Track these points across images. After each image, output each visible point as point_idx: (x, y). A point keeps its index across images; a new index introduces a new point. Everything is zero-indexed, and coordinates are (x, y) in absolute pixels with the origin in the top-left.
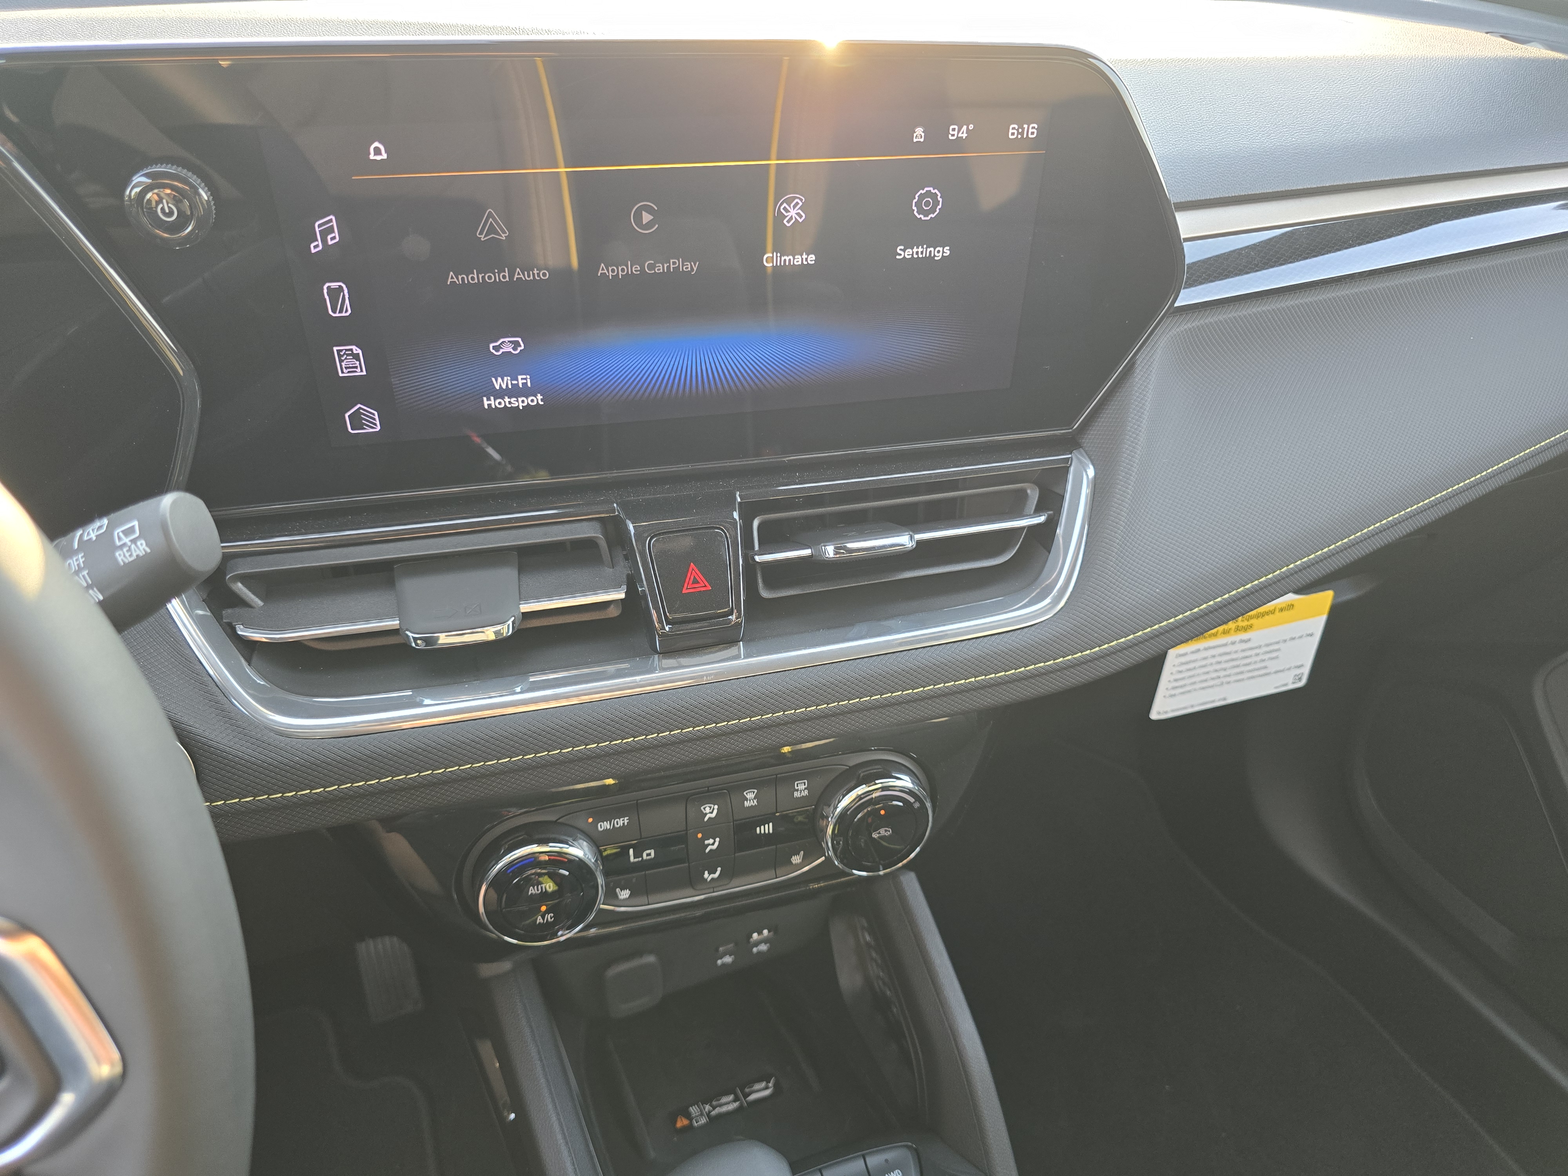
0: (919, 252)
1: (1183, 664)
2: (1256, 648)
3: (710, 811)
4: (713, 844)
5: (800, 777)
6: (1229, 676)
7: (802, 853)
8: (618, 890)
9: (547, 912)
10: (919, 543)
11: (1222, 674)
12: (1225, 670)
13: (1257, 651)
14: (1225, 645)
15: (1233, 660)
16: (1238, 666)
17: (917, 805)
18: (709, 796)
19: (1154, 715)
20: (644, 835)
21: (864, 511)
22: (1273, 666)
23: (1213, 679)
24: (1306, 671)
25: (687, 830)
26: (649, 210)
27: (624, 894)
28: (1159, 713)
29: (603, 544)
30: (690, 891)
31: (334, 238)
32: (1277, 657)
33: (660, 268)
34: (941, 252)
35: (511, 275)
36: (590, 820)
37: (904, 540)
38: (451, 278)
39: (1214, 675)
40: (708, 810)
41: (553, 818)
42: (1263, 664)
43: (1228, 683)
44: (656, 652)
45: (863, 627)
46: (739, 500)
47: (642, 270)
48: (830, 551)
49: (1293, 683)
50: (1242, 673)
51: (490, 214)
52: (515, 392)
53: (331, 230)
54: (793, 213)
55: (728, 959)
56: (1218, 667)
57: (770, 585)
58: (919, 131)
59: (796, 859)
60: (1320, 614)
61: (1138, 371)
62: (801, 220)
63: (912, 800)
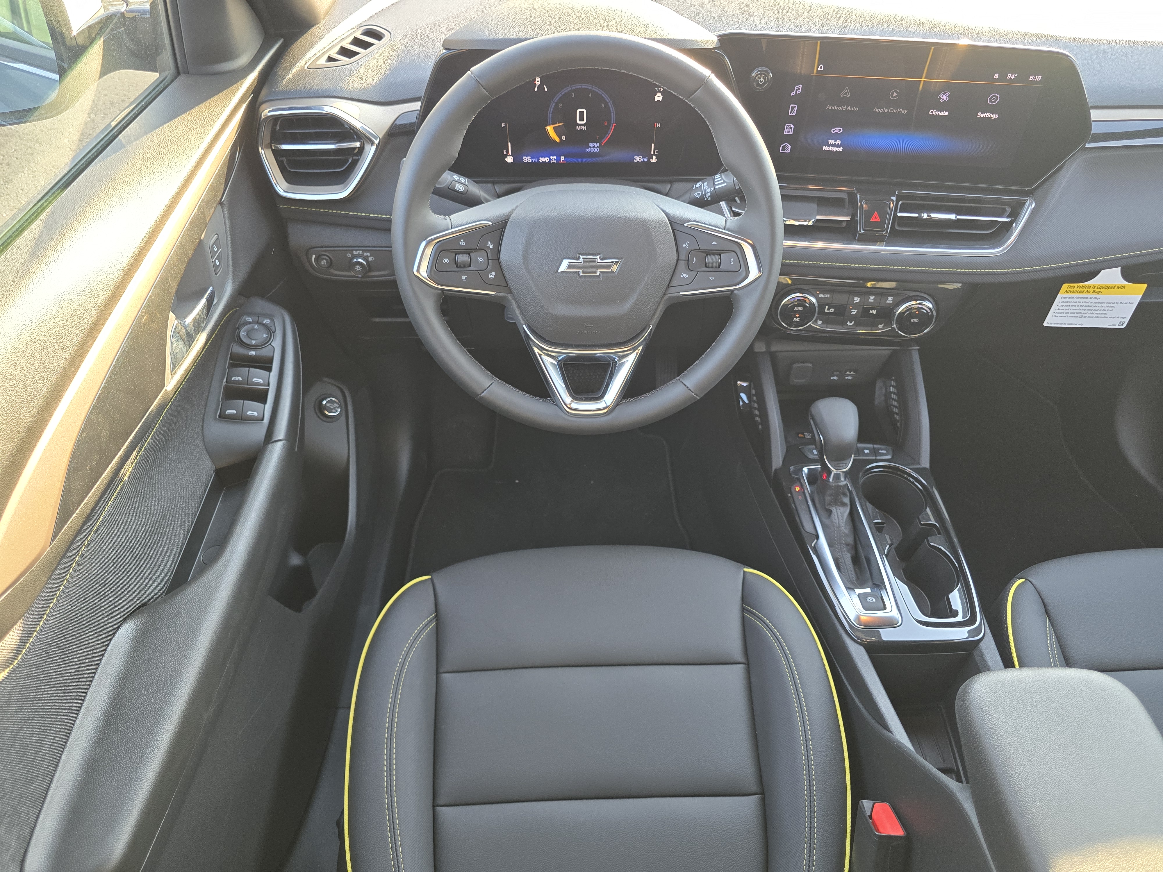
0: (987, 115)
1: (1064, 302)
2: (1102, 303)
3: (857, 300)
4: (854, 312)
5: (890, 296)
6: (1086, 313)
7: (883, 324)
8: (818, 320)
9: (798, 317)
10: (958, 219)
11: (1083, 312)
12: (1085, 310)
13: (1102, 305)
14: (1086, 298)
15: (1089, 306)
16: (1091, 310)
17: (930, 314)
18: (858, 294)
19: (1045, 324)
20: (833, 302)
21: (941, 206)
22: (1109, 314)
23: (1077, 313)
24: (1127, 321)
25: (847, 304)
26: (896, 92)
27: (820, 322)
28: (1048, 323)
29: (847, 201)
30: (841, 327)
31: (799, 92)
32: (1112, 310)
33: (894, 111)
34: (994, 116)
35: (846, 108)
36: (818, 292)
37: (952, 217)
38: (828, 107)
39: (1079, 311)
40: (856, 299)
41: (807, 289)
42: (1104, 312)
43: (1085, 317)
44: (856, 240)
45: (929, 245)
46: (897, 193)
47: (888, 111)
48: (925, 216)
49: (1119, 325)
50: (1093, 314)
51: (847, 89)
52: (834, 146)
53: (799, 89)
54: (944, 98)
55: (835, 378)
56: (1081, 308)
57: (899, 225)
58: (997, 75)
59: (880, 326)
60: (1140, 295)
61: (1064, 170)
62: (946, 100)
63: (929, 311)
